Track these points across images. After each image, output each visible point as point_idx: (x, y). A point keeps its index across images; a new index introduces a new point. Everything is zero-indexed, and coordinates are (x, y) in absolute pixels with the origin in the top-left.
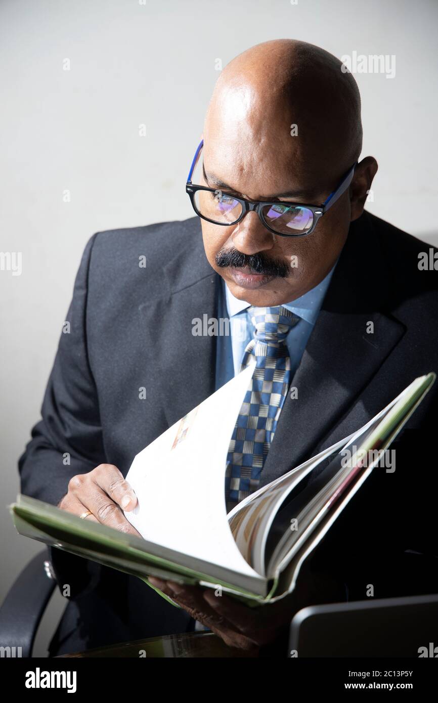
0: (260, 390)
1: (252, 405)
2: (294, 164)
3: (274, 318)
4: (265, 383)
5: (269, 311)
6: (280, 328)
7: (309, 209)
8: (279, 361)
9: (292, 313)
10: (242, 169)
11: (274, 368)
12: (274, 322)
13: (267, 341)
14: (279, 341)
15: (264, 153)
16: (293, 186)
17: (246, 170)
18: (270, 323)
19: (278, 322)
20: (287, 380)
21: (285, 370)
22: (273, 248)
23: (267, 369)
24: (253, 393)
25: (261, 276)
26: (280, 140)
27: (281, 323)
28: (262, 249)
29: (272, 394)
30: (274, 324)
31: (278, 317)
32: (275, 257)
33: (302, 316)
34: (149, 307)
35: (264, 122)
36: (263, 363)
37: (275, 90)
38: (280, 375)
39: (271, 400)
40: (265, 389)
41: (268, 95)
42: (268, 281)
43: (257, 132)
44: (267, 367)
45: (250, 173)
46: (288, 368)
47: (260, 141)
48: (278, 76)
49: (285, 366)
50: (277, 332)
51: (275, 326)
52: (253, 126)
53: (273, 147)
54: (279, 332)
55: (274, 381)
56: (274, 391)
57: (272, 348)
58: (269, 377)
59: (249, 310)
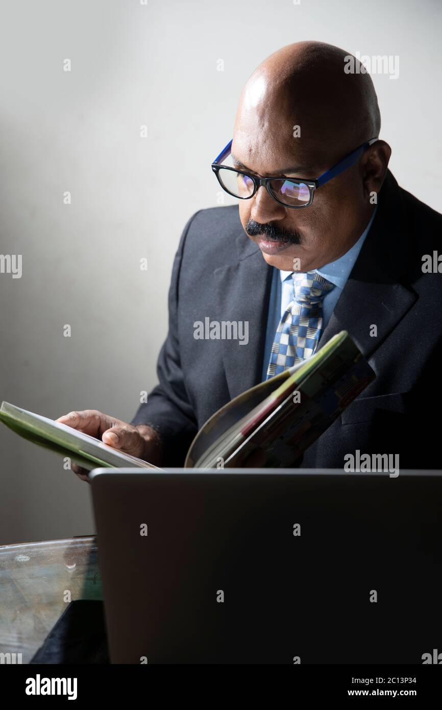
0: (295, 345)
1: (287, 357)
2: (292, 145)
3: (308, 283)
4: (299, 339)
5: (306, 277)
6: (313, 292)
7: (305, 183)
8: (312, 320)
9: (325, 280)
10: (250, 150)
11: (307, 326)
12: (309, 286)
13: (301, 302)
14: (311, 303)
15: (266, 136)
16: (292, 164)
17: (253, 151)
18: (304, 287)
19: (311, 287)
20: (318, 337)
21: (317, 328)
22: (284, 218)
23: (301, 326)
24: (289, 346)
25: (278, 243)
26: (279, 124)
27: (314, 288)
28: (273, 219)
29: (305, 349)
30: (308, 288)
31: (312, 282)
32: (288, 226)
33: (334, 282)
34: (221, 271)
35: (267, 110)
36: (298, 321)
37: (278, 82)
38: (312, 332)
39: (305, 354)
40: (300, 344)
41: (271, 87)
42: (285, 248)
43: (262, 117)
44: (300, 325)
45: (257, 153)
46: (319, 327)
47: (263, 126)
48: (283, 71)
49: (317, 325)
50: (309, 295)
51: (309, 290)
52: (258, 113)
53: (273, 130)
54: (312, 295)
55: (307, 337)
56: (307, 346)
57: (305, 308)
58: (303, 334)
59: (293, 276)
